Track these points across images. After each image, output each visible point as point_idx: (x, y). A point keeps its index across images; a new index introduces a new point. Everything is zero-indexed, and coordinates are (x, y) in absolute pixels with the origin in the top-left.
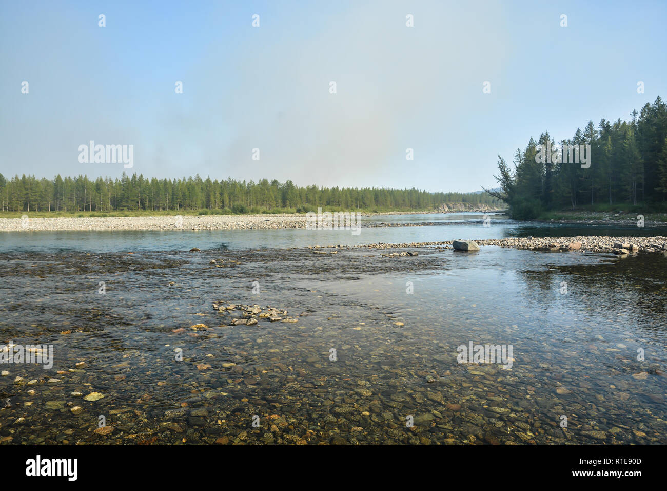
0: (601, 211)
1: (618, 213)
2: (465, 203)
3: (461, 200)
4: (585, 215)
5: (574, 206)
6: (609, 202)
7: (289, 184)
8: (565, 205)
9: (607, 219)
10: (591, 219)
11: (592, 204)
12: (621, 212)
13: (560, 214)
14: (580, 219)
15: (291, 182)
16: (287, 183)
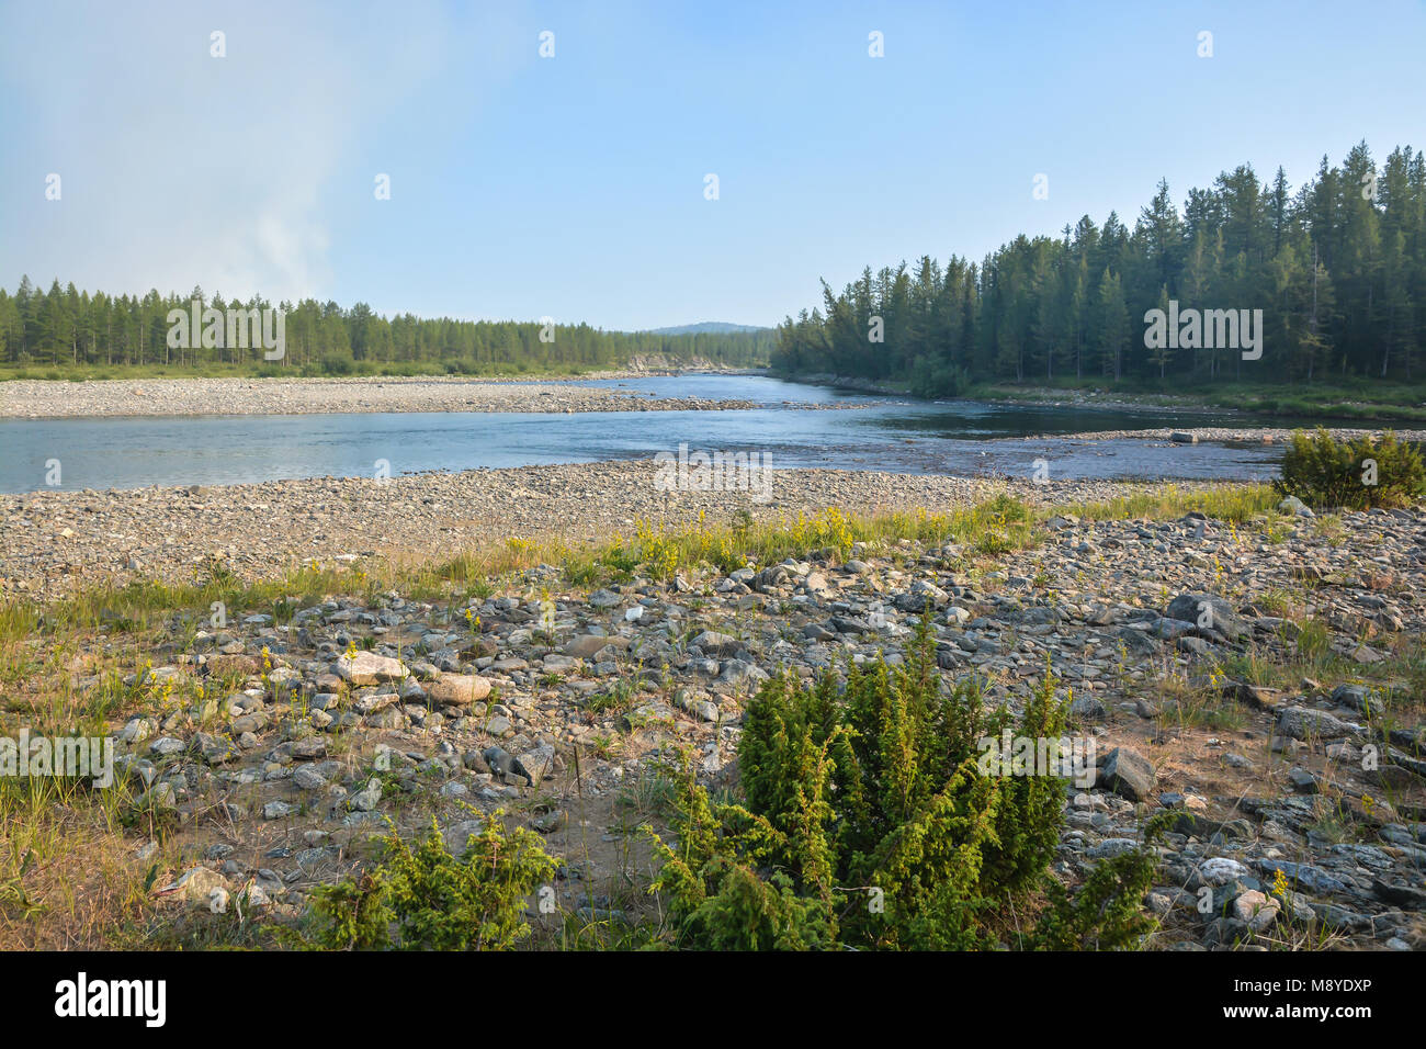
0: (1067, 389)
1: (1094, 391)
2: (669, 354)
3: (661, 348)
4: (1042, 393)
5: (1020, 379)
6: (1076, 373)
7: (362, 311)
8: (1006, 375)
9: (1080, 400)
10: (1056, 400)
11: (1050, 376)
12: (1098, 390)
13: (1004, 390)
14: (1038, 398)
15: (366, 308)
16: (357, 308)
